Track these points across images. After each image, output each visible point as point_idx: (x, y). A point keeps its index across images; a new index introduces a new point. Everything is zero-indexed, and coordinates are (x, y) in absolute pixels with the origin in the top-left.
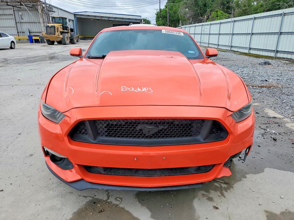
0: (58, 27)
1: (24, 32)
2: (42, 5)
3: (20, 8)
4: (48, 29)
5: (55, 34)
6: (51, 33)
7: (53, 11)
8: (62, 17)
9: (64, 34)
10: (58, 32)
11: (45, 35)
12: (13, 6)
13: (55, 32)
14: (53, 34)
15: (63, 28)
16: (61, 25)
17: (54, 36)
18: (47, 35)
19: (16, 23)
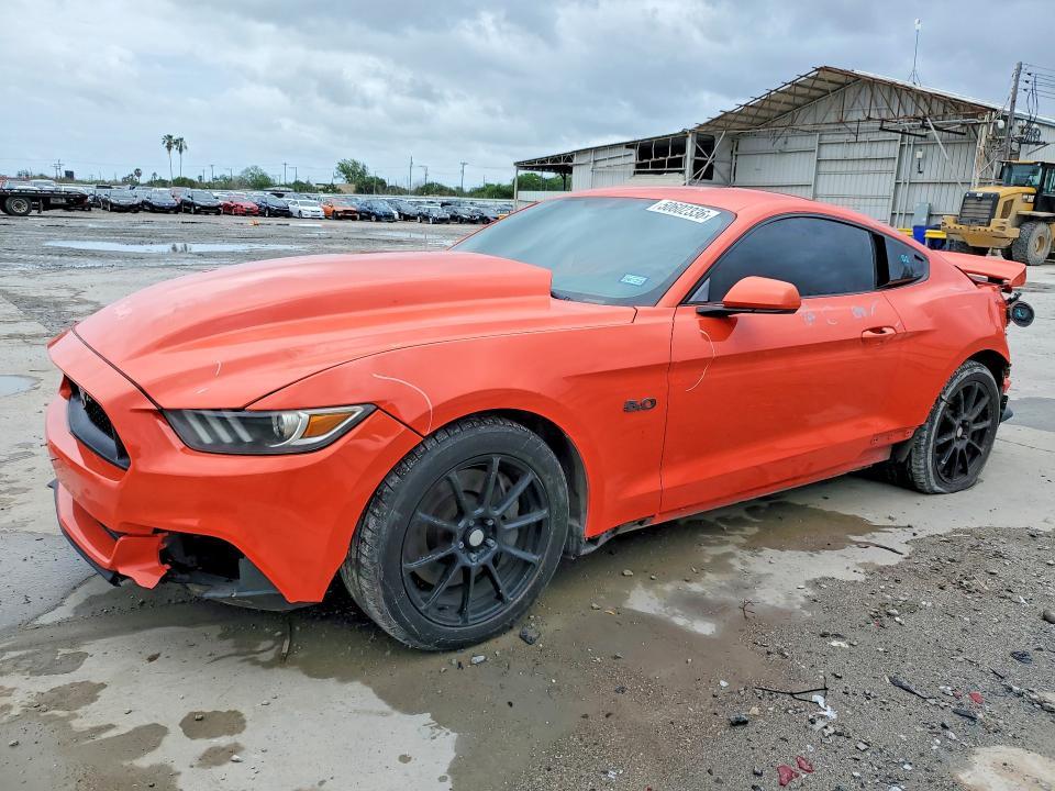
0: (1012, 201)
1: (912, 214)
2: (996, 124)
3: (925, 136)
4: (968, 206)
5: (989, 224)
6: (974, 220)
7: (1037, 143)
8: (1043, 164)
9: (1027, 227)
10: (1005, 214)
11: (953, 225)
12: (904, 133)
13: (992, 216)
14: (981, 224)
15: (1035, 202)
16: (1032, 190)
17: (982, 228)
18: (958, 227)
19: (897, 184)
